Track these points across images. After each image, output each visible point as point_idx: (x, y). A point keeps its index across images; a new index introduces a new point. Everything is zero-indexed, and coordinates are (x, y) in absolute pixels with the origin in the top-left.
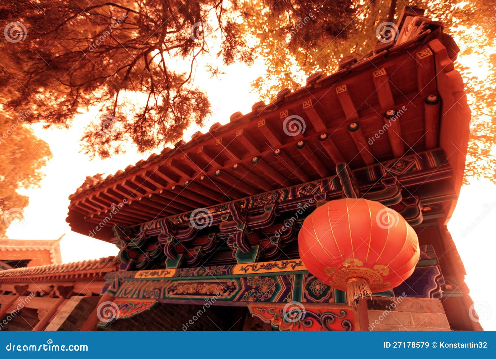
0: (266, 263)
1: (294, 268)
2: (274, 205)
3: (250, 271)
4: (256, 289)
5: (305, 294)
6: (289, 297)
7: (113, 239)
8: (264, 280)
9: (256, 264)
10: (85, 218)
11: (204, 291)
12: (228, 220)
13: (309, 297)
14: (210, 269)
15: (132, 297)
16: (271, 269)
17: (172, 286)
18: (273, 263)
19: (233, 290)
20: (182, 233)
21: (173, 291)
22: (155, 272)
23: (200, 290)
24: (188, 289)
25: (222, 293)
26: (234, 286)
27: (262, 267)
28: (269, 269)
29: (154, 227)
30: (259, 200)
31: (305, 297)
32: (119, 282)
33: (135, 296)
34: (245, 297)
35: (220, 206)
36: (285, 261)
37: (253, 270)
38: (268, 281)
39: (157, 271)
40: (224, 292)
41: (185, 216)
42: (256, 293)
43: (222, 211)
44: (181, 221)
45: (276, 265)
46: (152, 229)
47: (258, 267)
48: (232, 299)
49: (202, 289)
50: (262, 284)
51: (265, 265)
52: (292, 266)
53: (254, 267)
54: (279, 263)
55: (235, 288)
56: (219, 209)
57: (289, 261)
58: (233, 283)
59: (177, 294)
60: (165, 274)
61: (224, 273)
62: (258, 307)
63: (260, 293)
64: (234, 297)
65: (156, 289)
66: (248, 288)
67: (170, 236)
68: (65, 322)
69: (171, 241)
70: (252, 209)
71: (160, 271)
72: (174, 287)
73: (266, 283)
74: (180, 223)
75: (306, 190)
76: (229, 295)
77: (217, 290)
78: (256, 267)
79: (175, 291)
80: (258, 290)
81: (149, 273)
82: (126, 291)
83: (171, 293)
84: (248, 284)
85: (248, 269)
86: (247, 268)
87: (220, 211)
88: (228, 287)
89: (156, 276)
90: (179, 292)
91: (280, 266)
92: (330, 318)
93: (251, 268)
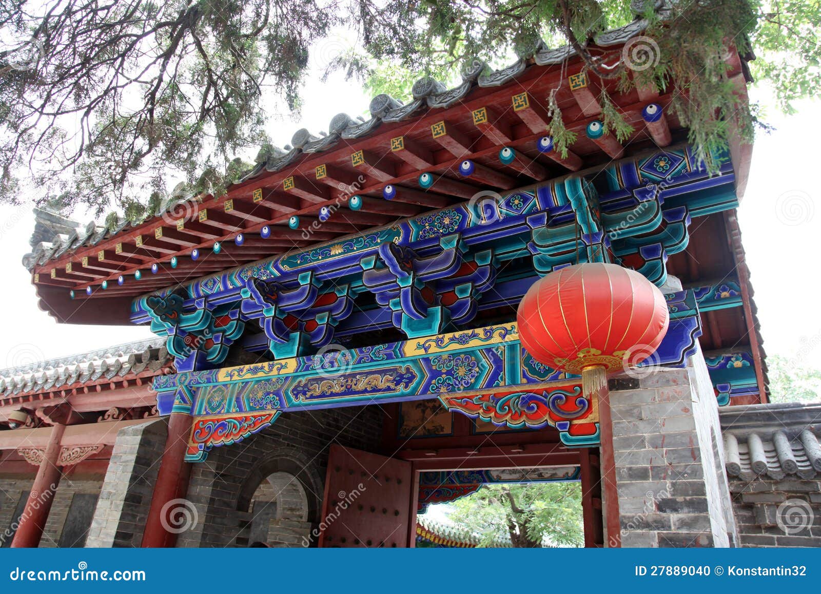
0: (457, 334)
1: (504, 337)
2: (457, 235)
3: (434, 349)
4: (449, 373)
5: (524, 372)
6: (502, 380)
7: (135, 319)
8: (459, 359)
9: (441, 336)
10: (72, 294)
11: (361, 386)
12: (374, 267)
13: (529, 375)
14: (362, 352)
15: (228, 412)
16: (467, 342)
17: (298, 386)
18: (470, 332)
19: (411, 379)
20: (290, 298)
21: (304, 393)
22: (256, 368)
23: (353, 386)
24: (331, 387)
25: (392, 386)
26: (411, 373)
27: (452, 340)
28: (464, 343)
29: (222, 289)
30: (427, 227)
31: (524, 376)
32: (190, 391)
33: (232, 409)
34: (433, 387)
35: (352, 240)
36: (488, 328)
37: (438, 346)
38: (465, 359)
39: (260, 365)
40: (396, 385)
41: (283, 263)
42: (449, 379)
43: (358, 249)
44: (278, 274)
45: (474, 336)
46: (219, 293)
47: (446, 340)
48: (412, 393)
49: (355, 385)
50: (457, 365)
51: (457, 337)
52: (500, 335)
53: (439, 342)
54: (480, 331)
55: (413, 377)
56: (352, 247)
57: (494, 327)
58: (408, 369)
59: (312, 397)
60: (279, 369)
61: (389, 357)
62: (456, 398)
63: (456, 378)
64: (415, 389)
65: (268, 394)
66: (435, 374)
67: (267, 306)
68: (135, 467)
69: (273, 314)
70: (417, 243)
71: (266, 364)
72: (304, 387)
73: (463, 362)
74: (277, 278)
75: (511, 206)
76: (406, 387)
77: (382, 382)
78: (442, 341)
79: (309, 394)
80: (452, 375)
81: (245, 371)
82: (209, 402)
83: (301, 397)
84: (434, 368)
85: (430, 346)
86: (427, 345)
87: (353, 250)
88: (401, 376)
89: (261, 374)
90: (317, 394)
91: (482, 336)
92: (560, 398)
93: (433, 344)
